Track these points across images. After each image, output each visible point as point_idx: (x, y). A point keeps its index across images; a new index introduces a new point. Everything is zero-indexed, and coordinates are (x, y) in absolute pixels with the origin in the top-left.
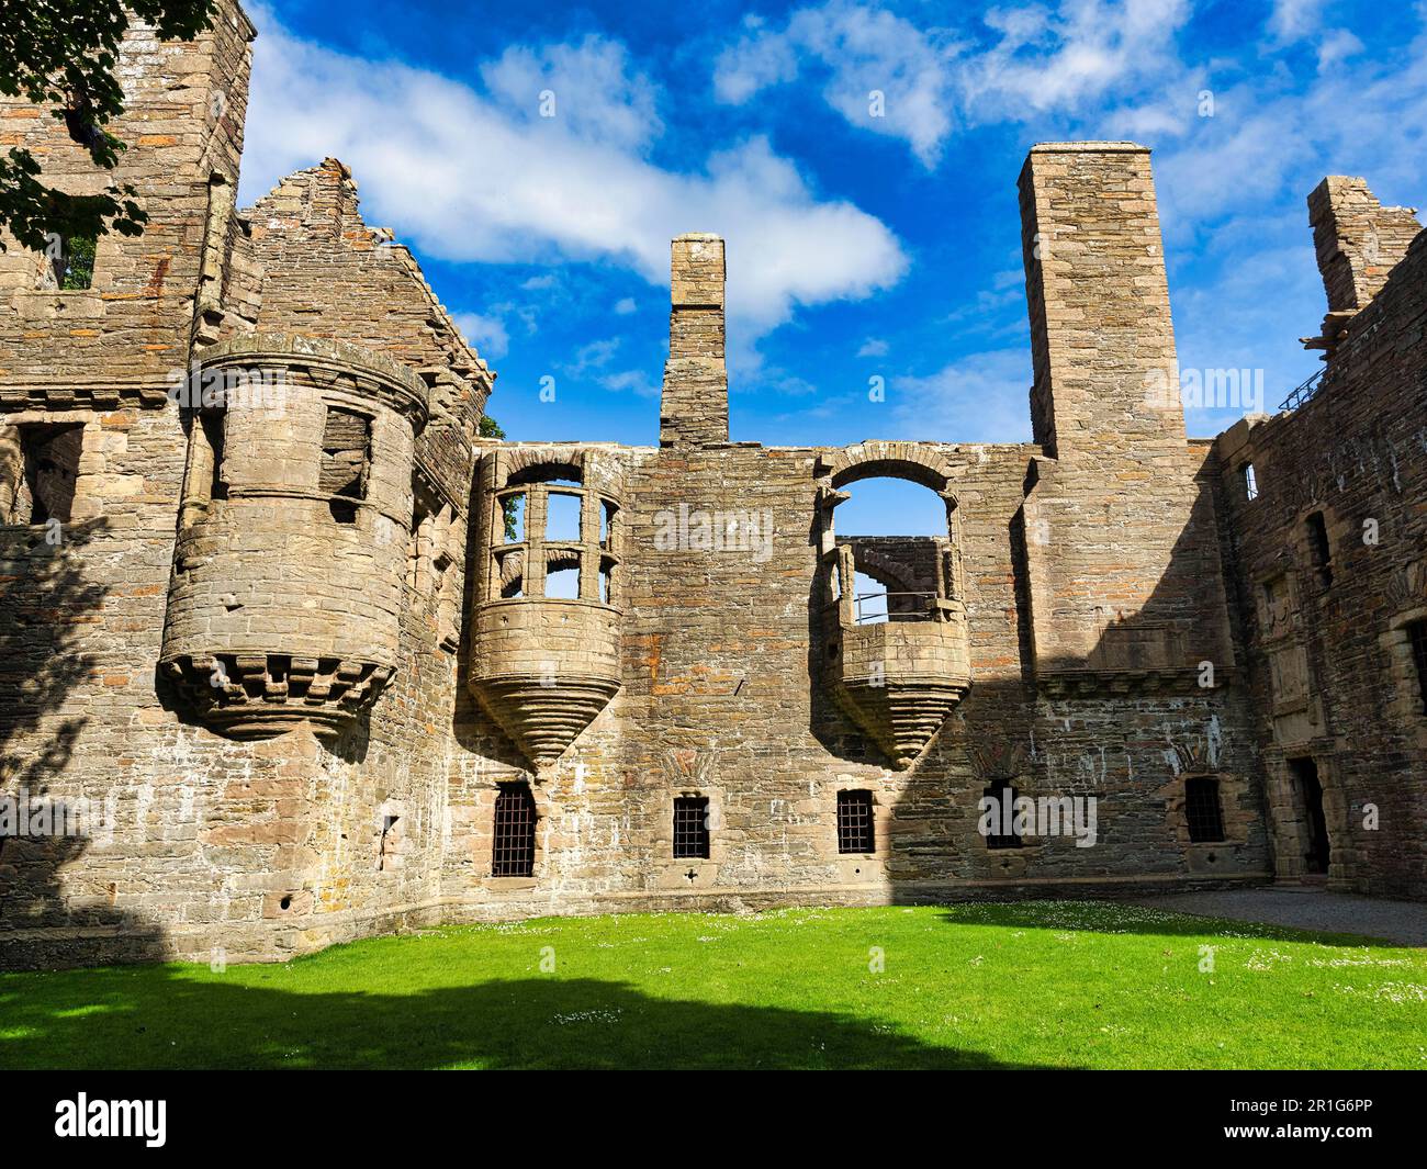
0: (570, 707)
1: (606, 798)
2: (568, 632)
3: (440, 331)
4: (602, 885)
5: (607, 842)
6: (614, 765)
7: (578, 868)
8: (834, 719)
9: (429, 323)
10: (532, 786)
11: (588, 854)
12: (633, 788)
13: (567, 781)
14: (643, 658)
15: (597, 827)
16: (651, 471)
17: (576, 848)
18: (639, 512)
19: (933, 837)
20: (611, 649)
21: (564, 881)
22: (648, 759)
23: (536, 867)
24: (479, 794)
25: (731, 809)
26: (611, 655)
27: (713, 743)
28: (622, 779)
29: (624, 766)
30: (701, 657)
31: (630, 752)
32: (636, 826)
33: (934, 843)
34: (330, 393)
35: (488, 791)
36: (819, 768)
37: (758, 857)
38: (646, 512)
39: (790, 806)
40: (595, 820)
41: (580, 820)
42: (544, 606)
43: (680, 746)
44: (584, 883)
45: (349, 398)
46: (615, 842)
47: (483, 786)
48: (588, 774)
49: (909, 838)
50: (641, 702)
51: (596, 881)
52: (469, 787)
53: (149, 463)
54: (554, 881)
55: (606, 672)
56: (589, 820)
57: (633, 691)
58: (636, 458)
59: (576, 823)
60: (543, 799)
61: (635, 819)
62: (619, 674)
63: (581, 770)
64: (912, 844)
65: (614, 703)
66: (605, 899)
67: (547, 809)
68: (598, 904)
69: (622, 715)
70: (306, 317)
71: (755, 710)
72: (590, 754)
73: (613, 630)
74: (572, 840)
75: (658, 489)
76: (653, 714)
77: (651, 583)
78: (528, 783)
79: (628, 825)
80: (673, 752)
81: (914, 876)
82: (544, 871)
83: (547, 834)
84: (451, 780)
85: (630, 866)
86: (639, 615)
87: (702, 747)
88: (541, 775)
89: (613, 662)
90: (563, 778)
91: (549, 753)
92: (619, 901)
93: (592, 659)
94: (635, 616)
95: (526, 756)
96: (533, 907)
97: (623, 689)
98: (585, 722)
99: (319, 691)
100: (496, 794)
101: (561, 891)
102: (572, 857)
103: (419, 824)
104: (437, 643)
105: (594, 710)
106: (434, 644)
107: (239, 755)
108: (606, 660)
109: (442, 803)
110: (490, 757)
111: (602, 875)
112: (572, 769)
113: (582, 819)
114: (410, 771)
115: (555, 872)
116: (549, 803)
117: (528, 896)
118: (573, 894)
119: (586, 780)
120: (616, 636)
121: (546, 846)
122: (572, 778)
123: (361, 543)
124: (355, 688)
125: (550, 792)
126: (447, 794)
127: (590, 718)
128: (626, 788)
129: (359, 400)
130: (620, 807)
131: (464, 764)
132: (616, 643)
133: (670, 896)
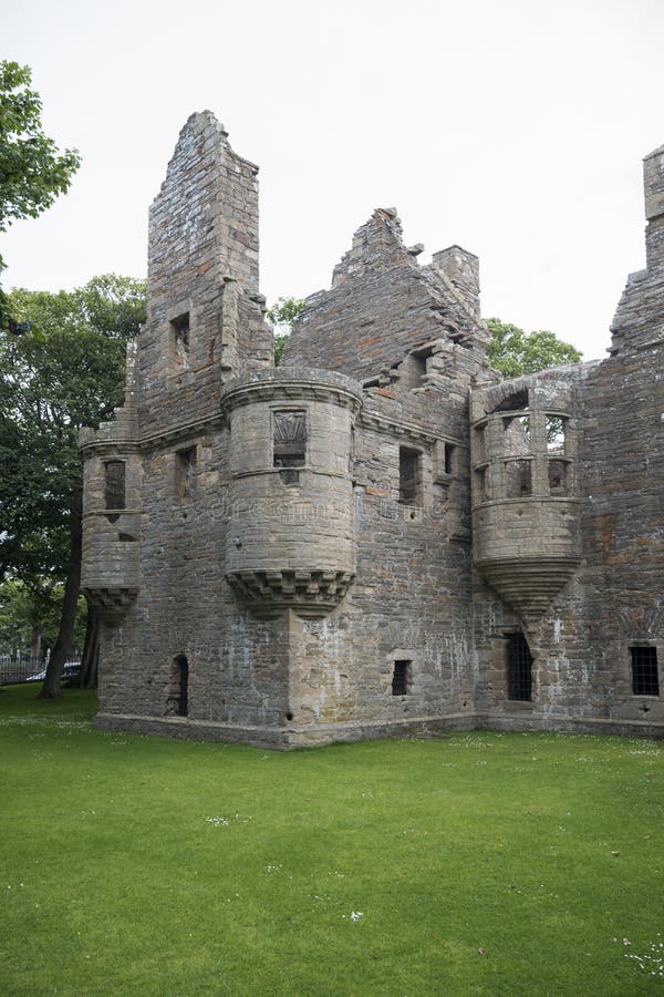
1: (576, 647)
2: (523, 524)
3: (443, 311)
4: (579, 712)
5: (580, 679)
6: (581, 621)
7: (561, 698)
9: (433, 308)
10: (526, 636)
11: (566, 688)
12: (597, 639)
13: (550, 633)
14: (598, 535)
15: (572, 668)
16: (596, 381)
17: (559, 683)
18: (588, 417)
20: (565, 532)
21: (552, 707)
22: (606, 616)
23: (533, 695)
24: (493, 642)
26: (565, 537)
27: (658, 602)
28: (588, 632)
29: (588, 622)
30: (644, 531)
31: (593, 611)
32: (600, 669)
35: (499, 640)
38: (594, 416)
40: (570, 663)
42: (504, 507)
44: (566, 709)
46: (585, 681)
47: (494, 636)
48: (563, 628)
50: (598, 571)
51: (575, 709)
52: (487, 637)
54: (545, 706)
56: (567, 662)
57: (592, 562)
58: (583, 372)
59: (557, 665)
60: (536, 648)
61: (599, 663)
62: (578, 550)
63: (558, 626)
65: (578, 574)
66: (580, 722)
67: (538, 654)
68: (575, 726)
69: (585, 581)
70: (366, 329)
72: (564, 615)
73: (568, 517)
74: (555, 676)
75: (601, 395)
76: (608, 580)
77: (601, 474)
78: (523, 634)
79: (595, 667)
80: (626, 610)
82: (538, 698)
83: (538, 671)
84: (477, 632)
85: (597, 699)
86: (594, 501)
87: (649, 607)
88: (531, 628)
89: (570, 542)
90: (546, 631)
91: (531, 613)
92: (590, 725)
93: (545, 541)
94: (590, 503)
95: (519, 615)
96: (531, 723)
97: (585, 561)
98: (557, 589)
99: (313, 591)
100: (504, 641)
101: (550, 713)
102: (556, 689)
103: (439, 663)
104: (448, 539)
105: (563, 580)
106: (443, 540)
107: (263, 629)
108: (561, 541)
109: (469, 648)
110: (498, 616)
111: (578, 704)
112: (552, 624)
113: (560, 661)
114: (422, 629)
115: (546, 699)
116: (538, 649)
117: (527, 716)
118: (558, 716)
119: (562, 632)
120: (570, 521)
121: (538, 680)
122: (553, 631)
123: (301, 496)
124: (333, 588)
125: (538, 640)
126: (473, 641)
127: (562, 586)
128: (591, 639)
129: (292, 403)
130: (588, 653)
131: (482, 620)
132: (571, 526)
133: (629, 725)
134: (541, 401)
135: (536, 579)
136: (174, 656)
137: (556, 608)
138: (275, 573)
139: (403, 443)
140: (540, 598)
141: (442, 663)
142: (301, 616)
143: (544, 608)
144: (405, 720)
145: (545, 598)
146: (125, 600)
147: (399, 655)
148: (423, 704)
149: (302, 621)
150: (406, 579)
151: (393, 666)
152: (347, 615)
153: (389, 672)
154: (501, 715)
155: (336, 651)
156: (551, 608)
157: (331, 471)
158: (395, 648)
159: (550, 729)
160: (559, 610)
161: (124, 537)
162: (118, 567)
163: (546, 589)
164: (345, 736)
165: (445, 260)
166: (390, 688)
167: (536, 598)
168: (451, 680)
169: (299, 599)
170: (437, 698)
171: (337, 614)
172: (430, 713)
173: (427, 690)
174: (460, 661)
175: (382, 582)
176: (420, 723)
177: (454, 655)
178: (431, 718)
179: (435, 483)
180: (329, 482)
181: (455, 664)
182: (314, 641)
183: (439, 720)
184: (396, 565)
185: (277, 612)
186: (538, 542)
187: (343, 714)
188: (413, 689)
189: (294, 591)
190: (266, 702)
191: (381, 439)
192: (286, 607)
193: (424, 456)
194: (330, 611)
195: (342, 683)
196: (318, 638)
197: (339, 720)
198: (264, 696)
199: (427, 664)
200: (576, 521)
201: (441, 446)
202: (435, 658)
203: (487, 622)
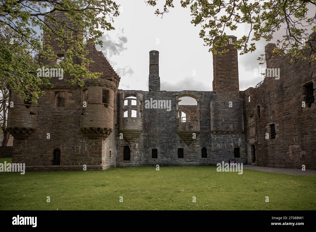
0: (136, 135)
1: (141, 149)
4: (141, 162)
5: (141, 156)
6: (142, 144)
8: (178, 137)
10: (129, 147)
11: (138, 157)
12: (145, 147)
13: (135, 146)
14: (147, 127)
15: (140, 153)
19: (193, 156)
20: (141, 125)
21: (135, 161)
22: (148, 143)
23: (130, 159)
24: (121, 148)
25: (161, 151)
27: (158, 141)
28: (144, 146)
29: (144, 144)
30: (156, 127)
31: (145, 141)
32: (146, 153)
33: (193, 157)
34: (103, 87)
36: (175, 145)
37: (165, 158)
39: (170, 151)
43: (153, 141)
44: (138, 162)
45: (105, 88)
46: (143, 156)
47: (121, 147)
49: (189, 156)
50: (146, 134)
52: (120, 147)
53: (75, 98)
56: (139, 152)
57: (145, 132)
59: (136, 153)
60: (132, 149)
62: (143, 129)
63: (137, 145)
64: (190, 157)
65: (142, 134)
66: (141, 164)
67: (132, 150)
69: (144, 136)
71: (164, 135)
72: (139, 142)
73: (142, 122)
74: (136, 155)
76: (148, 136)
80: (152, 142)
81: (190, 162)
82: (132, 160)
83: (132, 154)
85: (145, 159)
86: (146, 120)
87: (156, 141)
88: (131, 145)
89: (142, 127)
90: (134, 146)
91: (132, 142)
92: (143, 164)
95: (128, 142)
97: (143, 132)
99: (104, 133)
100: (124, 148)
101: (134, 163)
102: (136, 158)
104: (114, 124)
107: (93, 142)
110: (123, 142)
111: (141, 161)
112: (136, 144)
113: (137, 152)
114: (112, 144)
117: (129, 164)
118: (136, 163)
119: (138, 146)
121: (132, 156)
123: (108, 111)
124: (109, 132)
125: (132, 148)
126: (116, 148)
127: (138, 136)
128: (144, 147)
129: (107, 88)
130: (143, 150)
131: (118, 143)
133: (152, 164)
136: (54, 149)
137: (137, 141)
138: (103, 128)
140: (134, 139)
142: (103, 139)
143: (134, 141)
146: (30, 132)
147: (110, 149)
152: (107, 140)
153: (109, 154)
154: (123, 164)
155: (106, 148)
159: (134, 166)
161: (31, 113)
162: (30, 122)
166: (109, 157)
168: (114, 156)
169: (101, 135)
170: (113, 160)
173: (112, 158)
177: (114, 150)
183: (113, 165)
185: (99, 138)
189: (105, 133)
190: (93, 160)
192: (101, 136)
194: (106, 138)
195: (106, 155)
196: (104, 144)
197: (106, 164)
198: (93, 158)
199: (112, 152)
203: (120, 143)
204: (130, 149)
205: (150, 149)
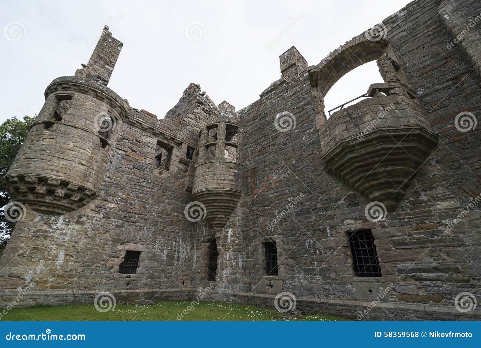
1: (237, 245)
2: (209, 173)
4: (236, 288)
5: (238, 265)
6: (240, 229)
7: (228, 278)
8: (336, 187)
9: (198, 103)
11: (231, 271)
12: (247, 239)
13: (226, 237)
14: (249, 180)
15: (235, 258)
16: (251, 111)
17: (228, 268)
19: (435, 264)
20: (232, 178)
21: (224, 284)
22: (251, 224)
23: (216, 277)
24: (203, 244)
25: (286, 247)
26: (231, 180)
28: (243, 235)
29: (243, 228)
30: (269, 173)
31: (245, 222)
32: (248, 258)
33: (436, 269)
35: (205, 243)
36: (332, 217)
37: (302, 276)
38: (249, 126)
39: (318, 243)
40: (234, 255)
41: (229, 255)
42: (202, 166)
43: (263, 216)
44: (230, 286)
46: (240, 266)
47: (204, 242)
48: (232, 234)
49: (411, 265)
50: (248, 199)
51: (234, 286)
52: (201, 242)
54: (221, 284)
55: (228, 187)
56: (232, 255)
57: (246, 195)
59: (228, 257)
61: (247, 254)
62: (239, 188)
63: (230, 233)
64: (413, 270)
65: (241, 202)
66: (236, 295)
67: (220, 250)
68: (234, 298)
69: (243, 206)
71: (293, 192)
72: (233, 226)
73: (233, 170)
74: (227, 265)
75: (252, 116)
76: (253, 203)
77: (251, 150)
78: (215, 239)
79: (245, 257)
80: (261, 219)
81: (424, 300)
82: (218, 279)
83: (220, 261)
84: (197, 241)
85: (246, 279)
86: (248, 163)
87: (272, 215)
88: (218, 235)
89: (234, 183)
91: (217, 225)
92: (241, 297)
93: (219, 182)
94: (247, 165)
95: (212, 227)
96: (213, 296)
97: (243, 195)
98: (229, 211)
100: (208, 244)
101: (223, 289)
102: (227, 273)
103: (165, 255)
104: (184, 190)
105: (231, 205)
106: (180, 189)
108: (228, 182)
109: (191, 249)
110: (206, 230)
111: (236, 283)
112: (228, 232)
114: (154, 234)
115: (222, 279)
116: (221, 247)
118: (226, 291)
119: (232, 236)
120: (236, 173)
121: (219, 267)
122: (227, 236)
123: (50, 135)
124: (61, 192)
125: (221, 242)
126: (195, 245)
127: (233, 209)
128: (244, 239)
130: (242, 248)
131: (200, 233)
132: (236, 176)
133: (261, 297)
134: (224, 118)
135: (215, 204)
139: (160, 140)
140: (220, 216)
141: (168, 256)
142: (35, 210)
143: (224, 223)
144: (123, 291)
145: (223, 216)
147: (130, 247)
148: (144, 280)
149: (34, 213)
150: (147, 204)
151: (123, 254)
152: (87, 216)
153: (118, 257)
155: (67, 238)
156: (228, 222)
157: (77, 126)
158: (127, 242)
159: (221, 300)
160: (231, 223)
163: (222, 210)
164: (52, 300)
165: (221, 106)
166: (117, 268)
167: (217, 216)
168: (174, 267)
169: (32, 197)
170: (159, 277)
171: (76, 214)
172: (150, 286)
173: (151, 272)
174: (183, 256)
175: (126, 202)
176: (138, 294)
177: (179, 252)
178: (149, 291)
179: (179, 162)
180: (75, 131)
181: (179, 257)
182: (46, 228)
183: (156, 293)
184: (140, 195)
186: (216, 182)
187: (59, 284)
188: (139, 270)
191: (144, 133)
192: (24, 203)
193: (174, 149)
194: (68, 211)
195: (66, 260)
196: (50, 226)
197: (53, 287)
199: (154, 255)
200: (239, 174)
201: (184, 146)
202: (162, 251)
203: (202, 234)
204: (218, 246)
205: (258, 243)
